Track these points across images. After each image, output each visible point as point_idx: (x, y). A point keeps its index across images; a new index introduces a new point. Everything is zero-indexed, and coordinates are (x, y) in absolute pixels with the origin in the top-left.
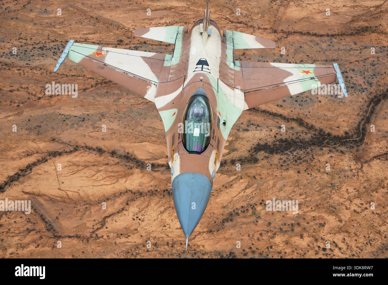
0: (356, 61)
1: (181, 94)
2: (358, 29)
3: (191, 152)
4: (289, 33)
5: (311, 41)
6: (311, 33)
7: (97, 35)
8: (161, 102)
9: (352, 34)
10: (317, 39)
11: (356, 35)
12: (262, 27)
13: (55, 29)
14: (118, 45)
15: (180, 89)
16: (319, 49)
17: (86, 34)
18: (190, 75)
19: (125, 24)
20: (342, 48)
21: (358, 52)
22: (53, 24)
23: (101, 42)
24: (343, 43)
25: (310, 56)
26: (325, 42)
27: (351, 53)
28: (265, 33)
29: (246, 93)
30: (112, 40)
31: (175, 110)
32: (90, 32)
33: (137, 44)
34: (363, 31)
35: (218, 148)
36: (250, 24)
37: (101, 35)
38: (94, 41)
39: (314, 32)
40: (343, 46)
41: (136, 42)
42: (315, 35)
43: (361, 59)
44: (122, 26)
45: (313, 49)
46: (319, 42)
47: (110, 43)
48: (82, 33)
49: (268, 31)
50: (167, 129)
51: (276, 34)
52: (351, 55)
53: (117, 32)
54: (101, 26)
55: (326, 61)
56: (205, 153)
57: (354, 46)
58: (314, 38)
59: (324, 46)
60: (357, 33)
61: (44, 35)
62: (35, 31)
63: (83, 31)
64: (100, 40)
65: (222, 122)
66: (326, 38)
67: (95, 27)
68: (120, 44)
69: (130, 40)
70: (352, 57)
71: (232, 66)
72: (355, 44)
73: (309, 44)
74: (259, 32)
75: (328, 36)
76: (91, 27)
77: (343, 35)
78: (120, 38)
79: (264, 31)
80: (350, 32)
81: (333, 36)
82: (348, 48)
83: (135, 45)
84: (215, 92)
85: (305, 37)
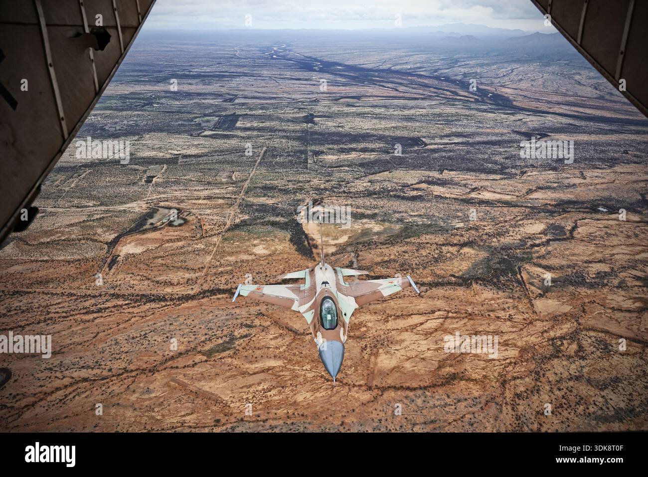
0: (454, 420)
1: (315, 301)
2: (447, 377)
3: (327, 329)
4: (384, 389)
5: (406, 397)
6: (404, 386)
7: (194, 416)
8: (302, 309)
9: (442, 385)
10: (411, 394)
11: (447, 385)
12: (357, 384)
13: (153, 414)
14: (215, 426)
15: (314, 299)
16: (415, 408)
17: (184, 416)
18: (319, 290)
19: (223, 396)
20: (437, 403)
21: (453, 407)
22: (152, 407)
23: (198, 425)
24: (437, 397)
25: (409, 418)
26: (420, 397)
27: (447, 409)
28: (361, 391)
29: (356, 298)
30: (209, 421)
31: (313, 311)
32: (188, 412)
33: (235, 422)
34: (452, 379)
35: (344, 327)
36: (345, 381)
37: (199, 415)
38: (191, 424)
39: (407, 385)
40: (438, 400)
41: (234, 420)
42: (408, 388)
43: (458, 417)
44: (220, 399)
45: (410, 407)
46: (414, 397)
47: (207, 425)
48: (180, 414)
49: (363, 388)
50: (309, 322)
51: (371, 392)
52: (447, 413)
53: (214, 408)
54: (200, 402)
55: (425, 423)
56: (337, 329)
57: (448, 401)
58: (408, 393)
59: (419, 402)
60: (447, 382)
61: (141, 423)
62: (133, 420)
63: (181, 411)
64: (197, 422)
65: (343, 314)
66: (419, 392)
67: (194, 405)
68: (217, 426)
69: (227, 418)
70: (449, 416)
71: (344, 284)
72: (448, 397)
73: (405, 401)
74: (355, 392)
75: (421, 388)
76: (189, 405)
77: (434, 386)
78: (217, 418)
79: (360, 389)
80: (440, 381)
81: (425, 388)
82: (443, 403)
83: (232, 425)
84: (336, 297)
85: (399, 393)
